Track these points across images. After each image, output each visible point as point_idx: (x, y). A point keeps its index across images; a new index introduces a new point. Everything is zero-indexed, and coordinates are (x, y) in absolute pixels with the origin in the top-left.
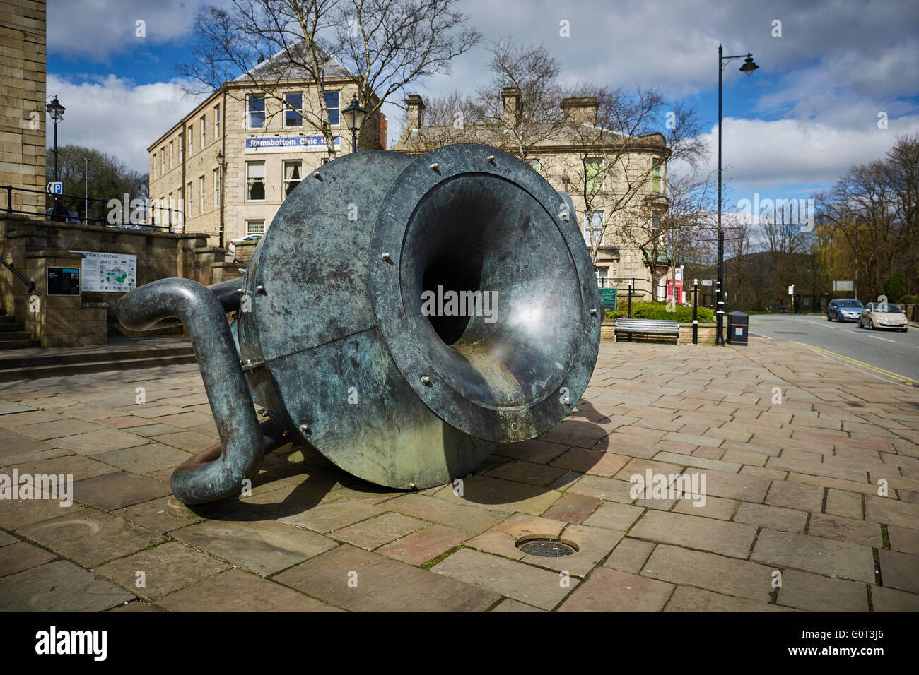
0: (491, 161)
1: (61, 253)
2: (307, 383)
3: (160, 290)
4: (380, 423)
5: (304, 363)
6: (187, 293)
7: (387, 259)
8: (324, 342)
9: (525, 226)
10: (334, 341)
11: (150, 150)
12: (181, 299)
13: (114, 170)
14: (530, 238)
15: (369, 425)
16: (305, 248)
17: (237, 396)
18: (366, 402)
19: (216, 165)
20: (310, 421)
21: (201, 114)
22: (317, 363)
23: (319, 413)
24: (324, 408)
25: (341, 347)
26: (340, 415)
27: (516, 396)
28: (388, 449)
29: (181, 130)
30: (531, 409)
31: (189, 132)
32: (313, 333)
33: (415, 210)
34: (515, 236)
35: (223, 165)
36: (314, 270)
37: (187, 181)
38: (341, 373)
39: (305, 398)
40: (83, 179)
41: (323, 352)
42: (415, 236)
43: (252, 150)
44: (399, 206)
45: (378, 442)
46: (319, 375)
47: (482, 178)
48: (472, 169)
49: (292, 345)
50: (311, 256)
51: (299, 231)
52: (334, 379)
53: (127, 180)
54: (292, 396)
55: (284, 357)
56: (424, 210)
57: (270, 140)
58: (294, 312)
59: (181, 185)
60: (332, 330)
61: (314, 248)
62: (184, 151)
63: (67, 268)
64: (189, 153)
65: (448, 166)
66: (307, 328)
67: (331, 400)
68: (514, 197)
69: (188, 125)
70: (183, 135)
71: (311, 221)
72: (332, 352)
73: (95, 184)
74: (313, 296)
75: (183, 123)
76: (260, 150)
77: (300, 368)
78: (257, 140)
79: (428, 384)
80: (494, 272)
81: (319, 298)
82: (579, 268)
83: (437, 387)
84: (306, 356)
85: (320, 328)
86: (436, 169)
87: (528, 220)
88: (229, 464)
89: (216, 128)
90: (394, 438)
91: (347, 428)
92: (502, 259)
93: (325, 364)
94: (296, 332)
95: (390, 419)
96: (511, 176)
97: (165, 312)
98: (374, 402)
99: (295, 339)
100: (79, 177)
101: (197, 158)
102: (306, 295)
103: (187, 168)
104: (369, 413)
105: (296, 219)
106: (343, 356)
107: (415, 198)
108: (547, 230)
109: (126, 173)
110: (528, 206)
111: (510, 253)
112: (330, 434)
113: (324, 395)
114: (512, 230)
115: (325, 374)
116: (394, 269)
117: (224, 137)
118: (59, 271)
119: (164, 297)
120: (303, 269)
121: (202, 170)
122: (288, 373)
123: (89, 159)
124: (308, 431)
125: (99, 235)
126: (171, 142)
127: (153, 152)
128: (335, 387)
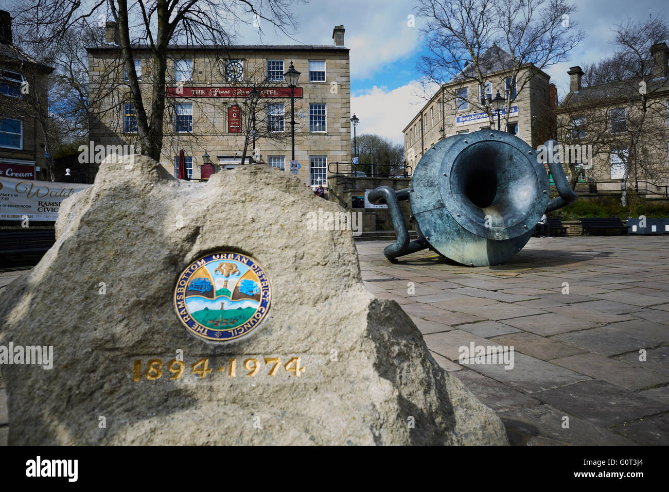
0: (492, 135)
1: (357, 190)
2: (428, 222)
3: (378, 190)
4: (458, 239)
5: (427, 215)
6: (387, 191)
7: (445, 175)
8: (435, 208)
9: (511, 158)
10: (439, 208)
11: (404, 131)
12: (384, 192)
13: (387, 145)
14: (514, 163)
15: (453, 239)
16: (428, 175)
17: (400, 221)
18: (452, 231)
19: (440, 137)
20: (430, 236)
21: (430, 106)
22: (432, 216)
23: (433, 233)
24: (435, 231)
25: (442, 210)
26: (441, 235)
27: (500, 224)
28: (461, 249)
29: (420, 118)
30: (506, 229)
31: (424, 118)
32: (431, 205)
33: (457, 157)
34: (507, 163)
35: (444, 135)
36: (432, 182)
37: (424, 148)
38: (442, 220)
39: (428, 227)
40: (370, 153)
41: (435, 212)
42: (457, 166)
43: (460, 124)
44: (450, 157)
45: (457, 246)
46: (433, 220)
47: (487, 142)
48: (482, 140)
49: (423, 209)
50: (431, 178)
51: (426, 169)
52: (439, 221)
53: (395, 150)
54: (423, 227)
55: (420, 213)
56: (461, 157)
57: (471, 116)
58: (424, 197)
59: (421, 151)
60: (439, 204)
61: (432, 175)
62: (422, 129)
63: (359, 197)
64: (425, 131)
65: (471, 141)
66: (429, 203)
67: (438, 229)
68: (504, 148)
69: (424, 113)
70: (421, 120)
71: (431, 165)
72: (439, 212)
73: (377, 155)
74: (432, 192)
75: (421, 113)
76: (466, 123)
77: (426, 217)
78: (463, 117)
79: (459, 216)
80: (501, 178)
81: (434, 192)
82: (538, 173)
83: (463, 218)
84: (429, 213)
85: (434, 203)
86: (466, 142)
87: (512, 156)
88: (398, 243)
89: (440, 113)
90: (464, 245)
91: (444, 240)
92: (504, 172)
93: (436, 216)
94: (425, 204)
95: (462, 238)
96: (502, 140)
97: (380, 197)
98: (455, 231)
99: (424, 207)
100: (368, 152)
101: (430, 133)
102: (429, 191)
103: (424, 140)
104: (453, 235)
105: (425, 165)
106: (443, 213)
107: (457, 153)
108: (521, 159)
109: (393, 146)
110: (511, 150)
111: (506, 170)
112: (437, 241)
113: (435, 227)
114: (505, 160)
115: (435, 220)
116: (448, 178)
117: (444, 118)
118: (356, 198)
119: (379, 192)
120: (428, 182)
121: (432, 140)
122: (422, 218)
123: (373, 141)
124: (428, 239)
125: (372, 182)
126: (415, 125)
127: (406, 133)
128: (439, 224)
